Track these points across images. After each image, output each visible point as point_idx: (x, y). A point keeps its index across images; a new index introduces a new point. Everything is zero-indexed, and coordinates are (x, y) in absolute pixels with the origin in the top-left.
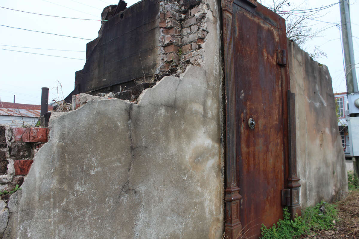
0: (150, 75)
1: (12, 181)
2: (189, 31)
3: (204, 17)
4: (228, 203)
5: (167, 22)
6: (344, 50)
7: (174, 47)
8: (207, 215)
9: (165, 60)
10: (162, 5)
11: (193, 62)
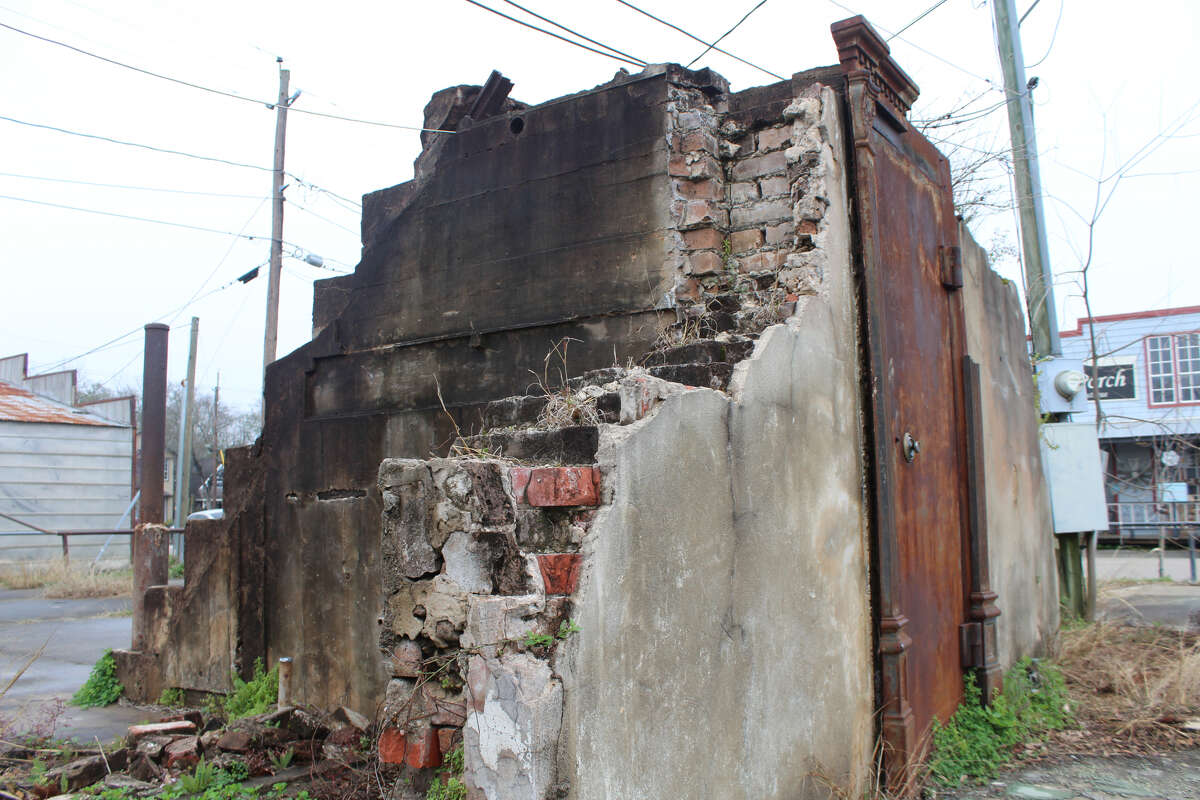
0: (637, 308)
1: (545, 610)
2: (754, 193)
3: (814, 161)
4: (889, 658)
5: (689, 160)
6: (1024, 230)
7: (715, 234)
8: (849, 693)
9: (688, 270)
10: (671, 112)
11: (790, 283)
